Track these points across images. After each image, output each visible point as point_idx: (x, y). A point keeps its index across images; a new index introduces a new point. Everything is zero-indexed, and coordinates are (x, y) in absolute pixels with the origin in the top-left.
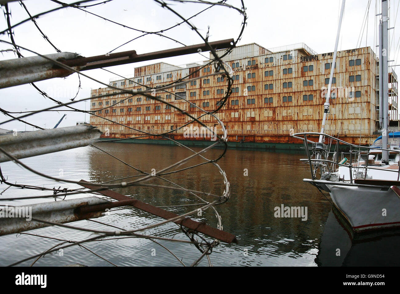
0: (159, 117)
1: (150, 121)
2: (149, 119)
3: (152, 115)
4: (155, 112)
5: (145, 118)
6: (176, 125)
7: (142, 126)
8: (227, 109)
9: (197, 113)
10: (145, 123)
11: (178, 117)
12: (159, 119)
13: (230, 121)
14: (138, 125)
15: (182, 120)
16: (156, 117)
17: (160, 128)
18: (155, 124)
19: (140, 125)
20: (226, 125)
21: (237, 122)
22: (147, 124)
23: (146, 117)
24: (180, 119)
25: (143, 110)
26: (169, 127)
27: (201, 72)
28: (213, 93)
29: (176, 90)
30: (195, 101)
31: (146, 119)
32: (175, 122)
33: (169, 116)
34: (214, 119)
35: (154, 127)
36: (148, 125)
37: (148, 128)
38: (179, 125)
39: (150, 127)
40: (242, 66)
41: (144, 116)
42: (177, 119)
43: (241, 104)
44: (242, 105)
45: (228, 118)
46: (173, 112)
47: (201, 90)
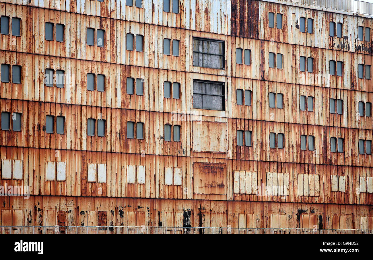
0: (141, 169)
1: (105, 184)
2: (102, 179)
3: (115, 161)
4: (127, 146)
5: (84, 170)
6: (200, 209)
7: (71, 208)
8: (323, 164)
9: (255, 170)
10: (85, 196)
11: (203, 177)
12: (141, 179)
13: (331, 203)
14: (56, 203)
15: (217, 191)
16: (131, 169)
17: (147, 219)
18: (126, 203)
19: (63, 202)
20: (322, 215)
21: (342, 204)
22: (94, 197)
23: (91, 168)
24: (211, 186)
25: (76, 131)
26: (179, 216)
27: (262, 23)
28: (292, 106)
29: (196, 69)
30: (251, 122)
31: (91, 178)
32: (196, 198)
33: (177, 171)
34: (296, 193)
35: (121, 213)
36: (101, 205)
37: (101, 216)
38: (208, 209)
39: (109, 214)
40: (349, 36)
41: (83, 160)
42: (203, 185)
43: (348, 154)
44: (350, 155)
45: (326, 194)
46: (189, 154)
47: (265, 86)
